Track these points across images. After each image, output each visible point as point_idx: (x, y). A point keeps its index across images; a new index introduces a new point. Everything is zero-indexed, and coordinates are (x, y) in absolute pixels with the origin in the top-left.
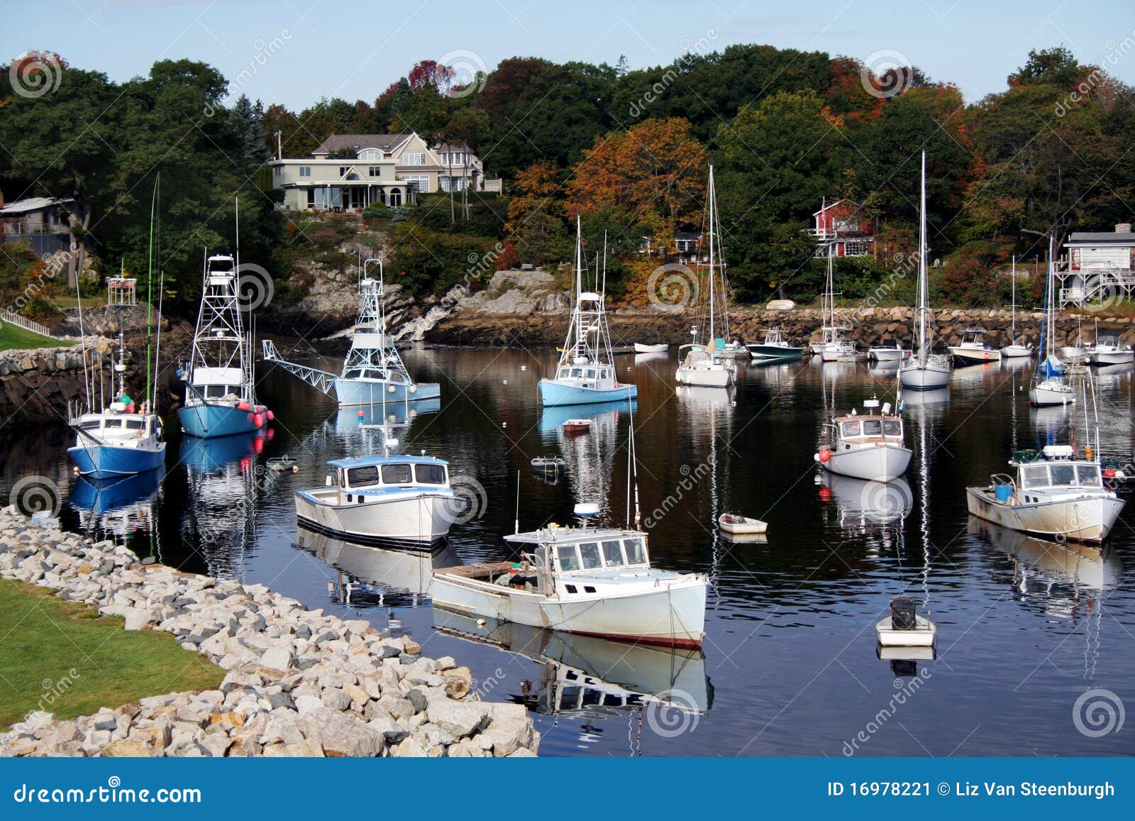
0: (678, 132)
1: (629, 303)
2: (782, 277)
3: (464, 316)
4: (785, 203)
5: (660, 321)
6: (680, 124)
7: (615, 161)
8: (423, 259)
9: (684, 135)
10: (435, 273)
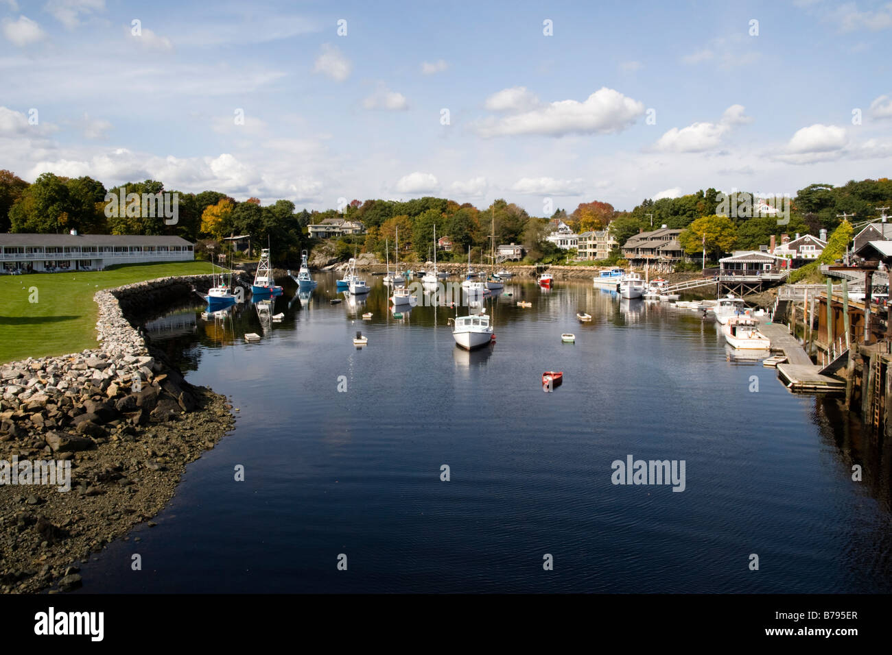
6: (406, 217)
7: (390, 226)
8: (343, 250)
10: (346, 254)
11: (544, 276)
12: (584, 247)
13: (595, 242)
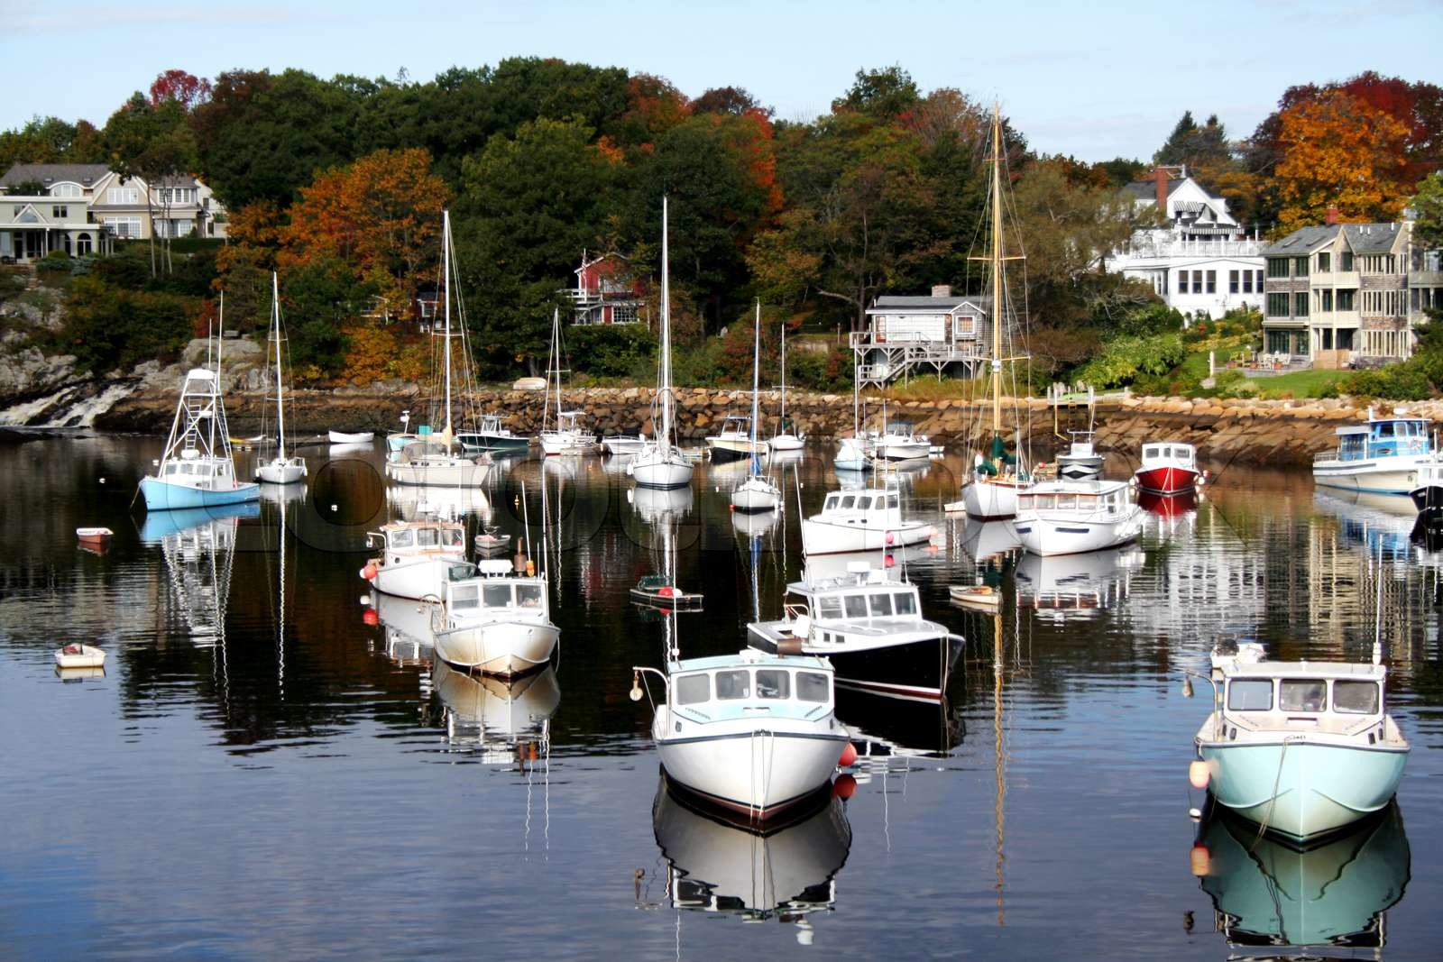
0: (417, 167)
1: (349, 380)
2: (529, 349)
3: (147, 396)
4: (539, 256)
5: (386, 404)
6: (419, 156)
7: (339, 203)
8: (104, 323)
9: (423, 170)
10: (119, 341)
11: (1153, 453)
12: (1292, 305)
13: (1350, 280)
